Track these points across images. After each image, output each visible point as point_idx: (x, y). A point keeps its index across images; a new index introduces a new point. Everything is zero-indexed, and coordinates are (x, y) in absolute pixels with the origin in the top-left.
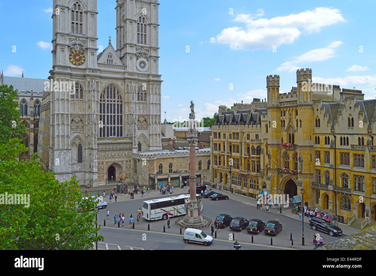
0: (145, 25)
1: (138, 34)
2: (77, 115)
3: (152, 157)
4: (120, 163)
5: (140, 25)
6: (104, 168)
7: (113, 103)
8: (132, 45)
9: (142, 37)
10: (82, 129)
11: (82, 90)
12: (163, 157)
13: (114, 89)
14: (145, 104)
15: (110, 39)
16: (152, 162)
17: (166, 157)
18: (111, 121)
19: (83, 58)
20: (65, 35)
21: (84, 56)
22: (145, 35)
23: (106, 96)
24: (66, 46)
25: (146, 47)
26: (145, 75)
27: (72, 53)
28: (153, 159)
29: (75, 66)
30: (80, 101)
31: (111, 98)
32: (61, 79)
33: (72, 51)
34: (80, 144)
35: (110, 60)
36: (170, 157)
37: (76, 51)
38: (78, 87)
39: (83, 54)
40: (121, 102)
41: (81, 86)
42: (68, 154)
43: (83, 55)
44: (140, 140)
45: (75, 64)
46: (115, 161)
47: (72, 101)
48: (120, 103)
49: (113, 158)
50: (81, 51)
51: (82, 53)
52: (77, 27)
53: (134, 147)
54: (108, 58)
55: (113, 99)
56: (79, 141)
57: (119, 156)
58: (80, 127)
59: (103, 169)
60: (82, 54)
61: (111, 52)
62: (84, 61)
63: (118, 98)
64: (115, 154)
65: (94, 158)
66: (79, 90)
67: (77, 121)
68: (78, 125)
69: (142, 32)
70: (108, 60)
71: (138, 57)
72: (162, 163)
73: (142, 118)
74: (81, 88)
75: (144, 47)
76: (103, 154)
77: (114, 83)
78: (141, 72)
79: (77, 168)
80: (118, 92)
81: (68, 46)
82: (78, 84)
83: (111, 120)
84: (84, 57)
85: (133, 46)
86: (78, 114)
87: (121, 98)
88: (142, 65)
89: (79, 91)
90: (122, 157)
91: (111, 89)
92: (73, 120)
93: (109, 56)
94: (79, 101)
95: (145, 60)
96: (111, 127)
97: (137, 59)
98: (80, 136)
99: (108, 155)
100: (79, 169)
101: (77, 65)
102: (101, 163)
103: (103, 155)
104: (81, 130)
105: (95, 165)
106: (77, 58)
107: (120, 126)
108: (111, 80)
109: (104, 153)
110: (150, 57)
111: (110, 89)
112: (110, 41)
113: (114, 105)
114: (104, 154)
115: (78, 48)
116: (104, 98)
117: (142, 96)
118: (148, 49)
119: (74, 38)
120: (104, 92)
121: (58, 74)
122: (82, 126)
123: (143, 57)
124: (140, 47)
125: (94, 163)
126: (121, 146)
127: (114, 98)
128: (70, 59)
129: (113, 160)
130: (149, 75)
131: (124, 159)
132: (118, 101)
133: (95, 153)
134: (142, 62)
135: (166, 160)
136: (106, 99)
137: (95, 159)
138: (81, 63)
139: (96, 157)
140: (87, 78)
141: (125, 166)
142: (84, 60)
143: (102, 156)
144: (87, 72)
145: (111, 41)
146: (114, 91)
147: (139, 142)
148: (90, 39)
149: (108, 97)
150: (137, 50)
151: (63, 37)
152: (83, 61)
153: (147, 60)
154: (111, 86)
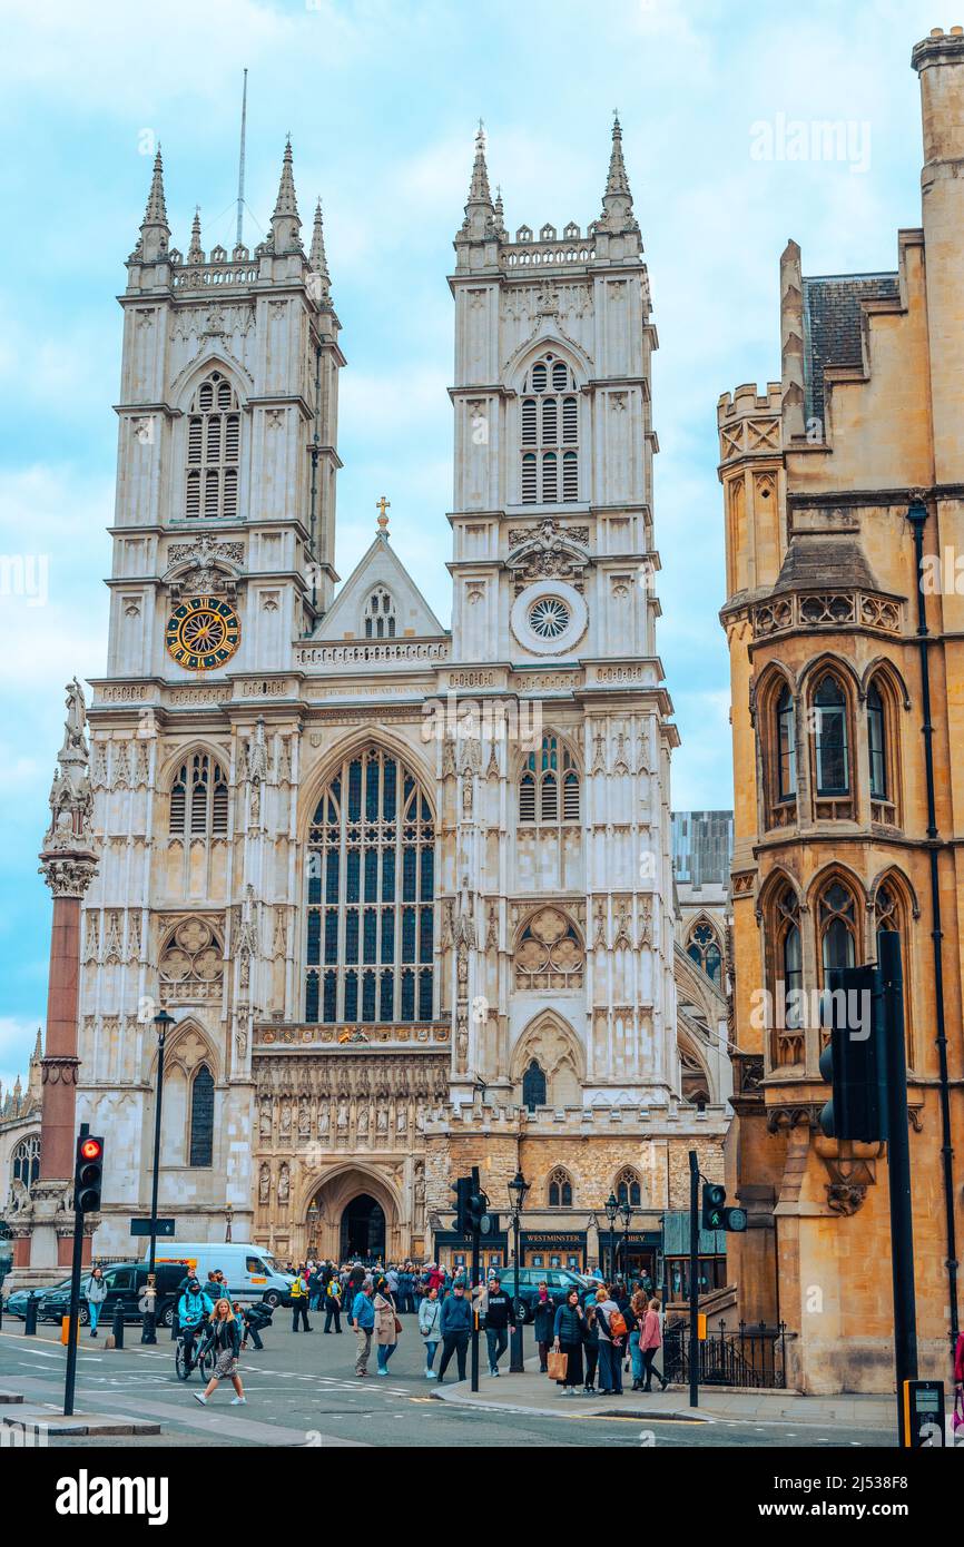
0: (570, 399)
1: (529, 456)
2: (191, 914)
3: (468, 1118)
4: (382, 1173)
5: (539, 406)
6: (292, 1193)
7: (381, 842)
8: (478, 522)
9: (550, 470)
10: (217, 987)
11: (221, 789)
12: (574, 1132)
13: (390, 766)
14: (572, 835)
15: (383, 514)
16: (470, 1145)
17: (594, 1132)
18: (370, 939)
19: (230, 631)
20: (146, 536)
21: (234, 620)
22: (570, 454)
23: (343, 812)
24: (145, 587)
25: (569, 516)
26: (564, 670)
27: (178, 614)
28: (473, 1130)
29: (192, 675)
30: (213, 846)
31: (372, 816)
32: (116, 741)
33: (178, 603)
34: (204, 1069)
35: (380, 621)
36: (624, 1132)
37: (198, 601)
38: (205, 774)
39: (229, 612)
40: (428, 833)
41: (217, 768)
42: (130, 1110)
43: (230, 617)
44: (538, 1048)
45: (193, 665)
46: (356, 1159)
47: (176, 846)
48: (418, 841)
49: (342, 1142)
50: (219, 598)
51: (223, 606)
52: (212, 487)
53: (453, 1076)
54: (370, 614)
55: (381, 824)
56: (202, 1051)
57: (377, 1129)
58: (209, 977)
59: (283, 1202)
60: (225, 610)
61: (384, 579)
62: (234, 642)
63: (411, 816)
64: (353, 1117)
65: (232, 1130)
66: (210, 787)
67: (194, 946)
68: (200, 965)
69: (550, 437)
70: (369, 621)
71: (519, 578)
72: (571, 1167)
73: (549, 918)
74: (217, 778)
75: (557, 517)
76: (291, 1113)
77: (383, 736)
78: (542, 656)
79: (181, 1190)
80: (409, 784)
81: (160, 586)
82: (205, 759)
83: (370, 935)
84: (234, 623)
85: (487, 522)
86: (196, 908)
87: (427, 815)
88: (549, 617)
89: (210, 795)
90: (391, 1135)
91: (373, 767)
92: (172, 943)
93: (375, 599)
94: (207, 843)
95: (565, 590)
96: (369, 975)
97: (519, 590)
98: (204, 1021)
99: (313, 1125)
100: (191, 1198)
101: (201, 668)
102: (274, 1164)
103: (286, 1123)
104: (211, 995)
105: (234, 1170)
106: (204, 631)
107: (416, 966)
108: (363, 722)
109: (295, 1110)
110: (592, 564)
111: (368, 769)
112: (383, 521)
113: (389, 852)
114: (295, 1118)
115: (204, 588)
116: (333, 818)
117: (549, 796)
118: (584, 523)
119: (191, 541)
120: (336, 787)
121: (101, 721)
122: (218, 974)
123: (549, 572)
124: (532, 525)
125: (231, 1162)
126: (393, 1077)
127: (390, 814)
128: (170, 641)
129: (341, 1151)
130: (582, 667)
131: (406, 1151)
132: (410, 833)
133: (237, 1105)
134: (547, 603)
135: (592, 1150)
136: (344, 823)
137: (239, 1138)
138: (219, 654)
139: (239, 1129)
140: (234, 722)
141: (408, 1194)
142: (234, 639)
143: (285, 1129)
144: (239, 696)
145: (387, 521)
146: (390, 780)
147: (534, 1063)
148: (260, 531)
149: (354, 815)
150: (515, 539)
151: (140, 547)
152: (225, 645)
153: (576, 586)
154: (373, 753)
